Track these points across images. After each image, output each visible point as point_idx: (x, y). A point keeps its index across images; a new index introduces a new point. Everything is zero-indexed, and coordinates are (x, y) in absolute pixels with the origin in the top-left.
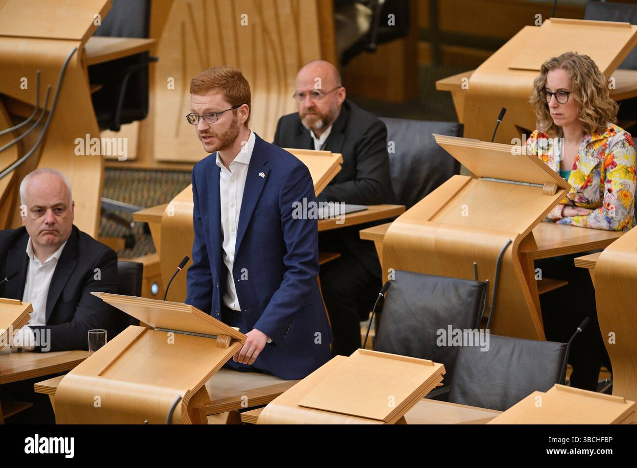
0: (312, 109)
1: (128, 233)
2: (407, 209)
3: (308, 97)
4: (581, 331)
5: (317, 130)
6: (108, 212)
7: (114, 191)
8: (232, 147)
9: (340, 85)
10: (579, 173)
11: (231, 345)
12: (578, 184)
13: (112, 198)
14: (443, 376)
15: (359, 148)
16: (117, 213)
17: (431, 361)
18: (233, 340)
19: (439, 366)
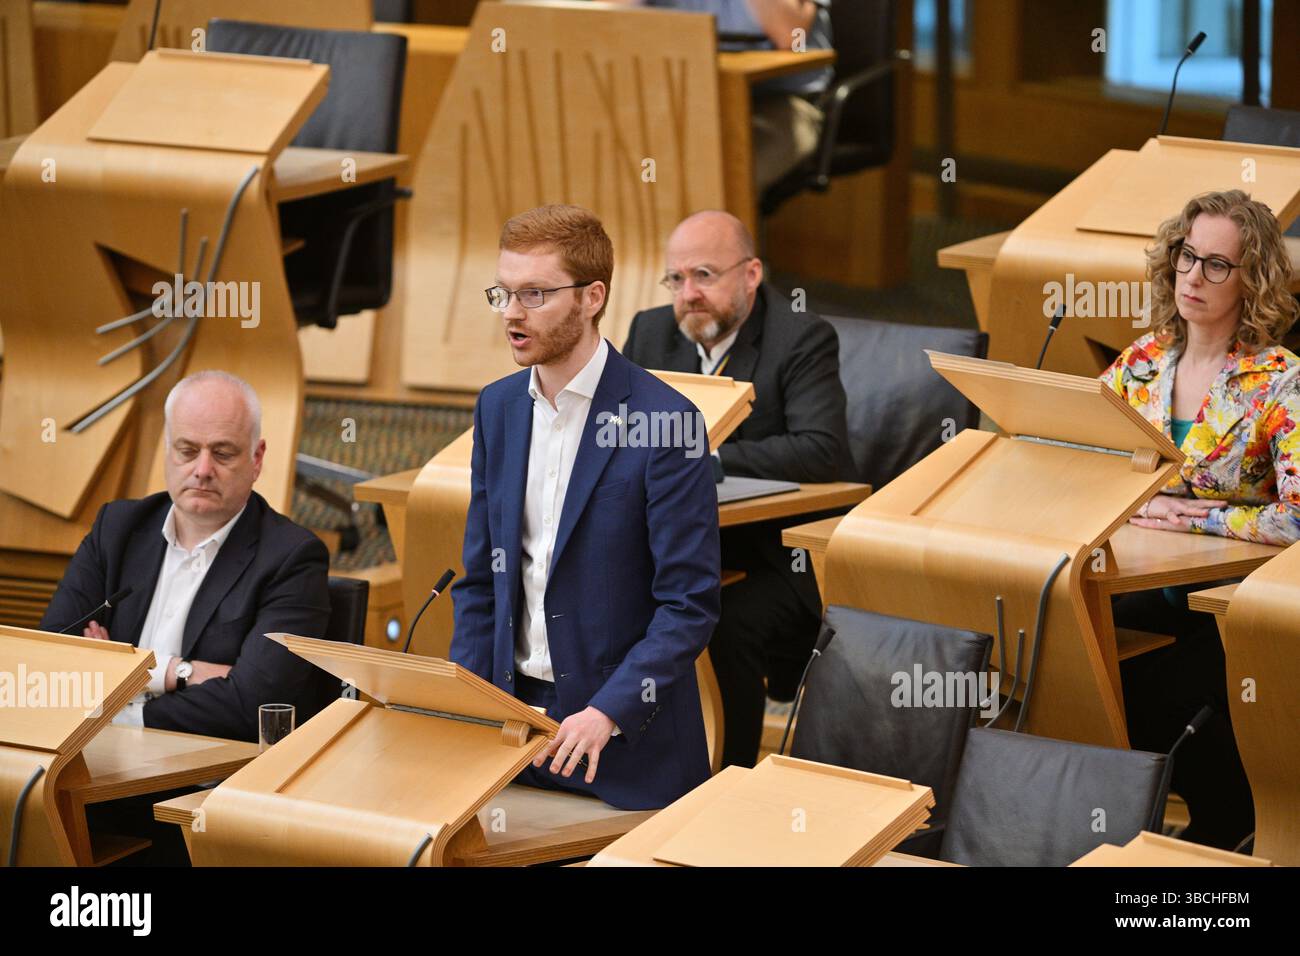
0: (698, 303)
1: (346, 522)
2: (875, 490)
3: (688, 281)
4: (1193, 731)
5: (707, 340)
6: (310, 481)
7: (323, 442)
8: (566, 360)
9: (749, 255)
10: (1207, 430)
11: (529, 739)
12: (1202, 451)
13: (319, 456)
14: (929, 810)
15: (787, 376)
16: (327, 484)
17: (908, 782)
18: (534, 732)
19: (922, 791)
